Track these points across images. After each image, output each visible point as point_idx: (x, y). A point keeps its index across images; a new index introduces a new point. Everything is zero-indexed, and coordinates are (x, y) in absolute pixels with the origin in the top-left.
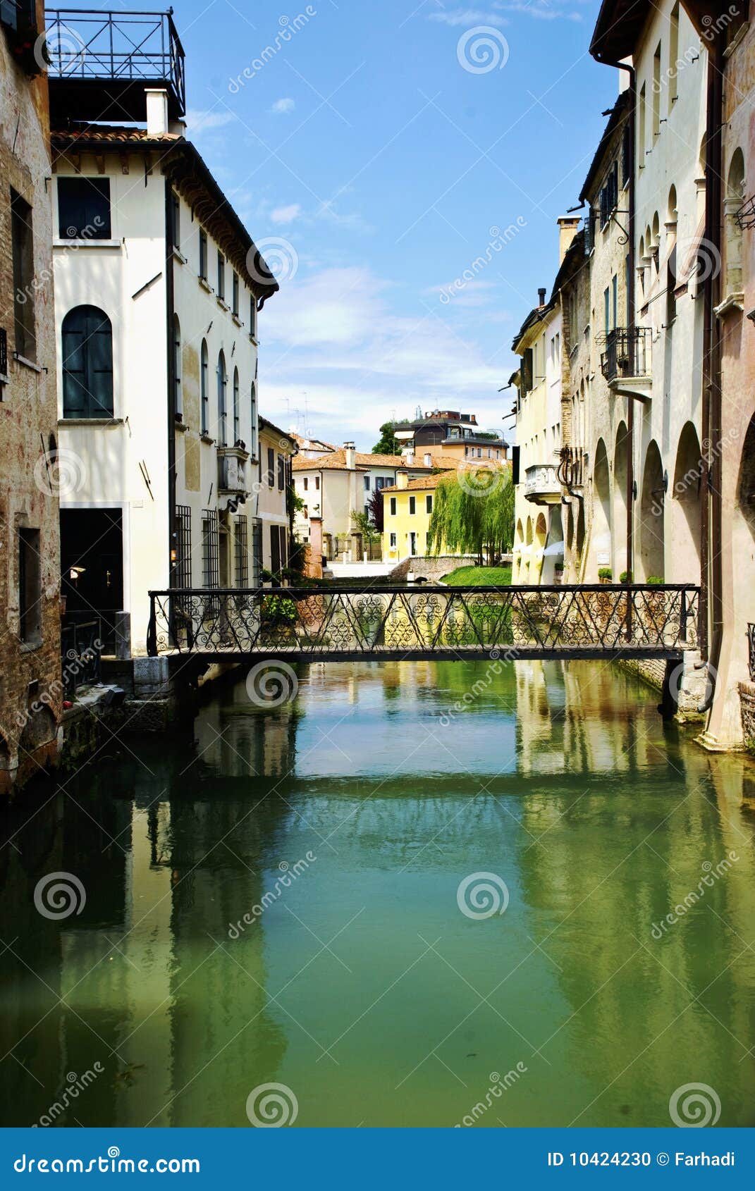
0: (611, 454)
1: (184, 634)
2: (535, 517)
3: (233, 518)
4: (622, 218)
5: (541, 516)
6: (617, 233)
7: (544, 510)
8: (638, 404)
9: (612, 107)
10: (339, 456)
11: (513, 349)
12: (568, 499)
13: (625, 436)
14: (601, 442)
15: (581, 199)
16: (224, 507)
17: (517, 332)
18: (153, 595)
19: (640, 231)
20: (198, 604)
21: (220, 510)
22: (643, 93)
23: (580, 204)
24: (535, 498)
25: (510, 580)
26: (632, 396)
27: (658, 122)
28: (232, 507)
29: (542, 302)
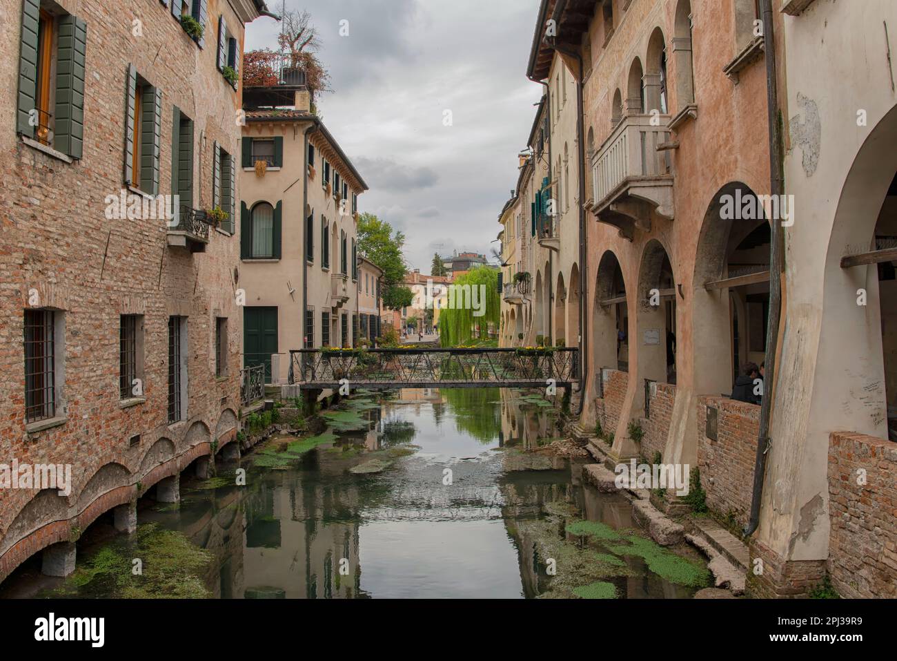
0: (543, 278)
1: (310, 373)
2: (510, 310)
3: (340, 311)
4: (546, 157)
5: (513, 310)
6: (543, 163)
7: (514, 307)
8: (554, 253)
9: (539, 102)
10: (411, 277)
11: (499, 221)
12: (524, 301)
13: (549, 266)
14: (538, 271)
15: (528, 146)
16: (335, 305)
17: (501, 213)
18: (292, 352)
19: (554, 164)
20: (318, 357)
21: (333, 307)
22: (553, 96)
23: (527, 148)
24: (508, 300)
25: (498, 346)
26: (551, 248)
27: (559, 111)
28: (340, 305)
29: (513, 196)
